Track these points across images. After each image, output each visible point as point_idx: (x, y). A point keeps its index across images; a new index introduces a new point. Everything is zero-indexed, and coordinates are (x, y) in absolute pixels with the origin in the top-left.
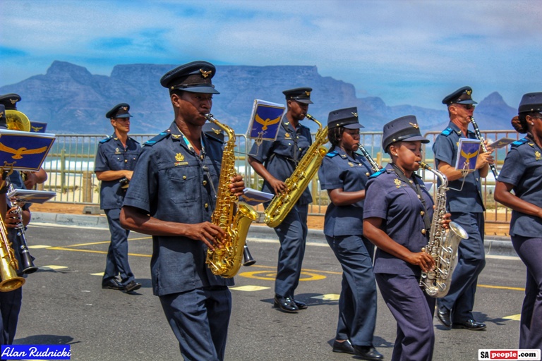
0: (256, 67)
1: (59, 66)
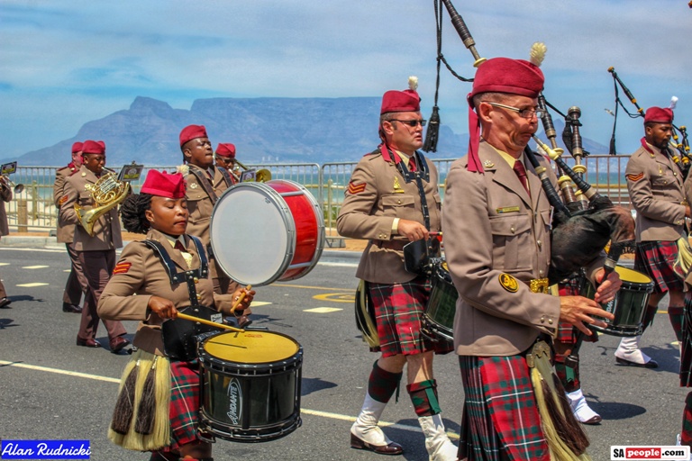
0: (329, 99)
1: (141, 101)
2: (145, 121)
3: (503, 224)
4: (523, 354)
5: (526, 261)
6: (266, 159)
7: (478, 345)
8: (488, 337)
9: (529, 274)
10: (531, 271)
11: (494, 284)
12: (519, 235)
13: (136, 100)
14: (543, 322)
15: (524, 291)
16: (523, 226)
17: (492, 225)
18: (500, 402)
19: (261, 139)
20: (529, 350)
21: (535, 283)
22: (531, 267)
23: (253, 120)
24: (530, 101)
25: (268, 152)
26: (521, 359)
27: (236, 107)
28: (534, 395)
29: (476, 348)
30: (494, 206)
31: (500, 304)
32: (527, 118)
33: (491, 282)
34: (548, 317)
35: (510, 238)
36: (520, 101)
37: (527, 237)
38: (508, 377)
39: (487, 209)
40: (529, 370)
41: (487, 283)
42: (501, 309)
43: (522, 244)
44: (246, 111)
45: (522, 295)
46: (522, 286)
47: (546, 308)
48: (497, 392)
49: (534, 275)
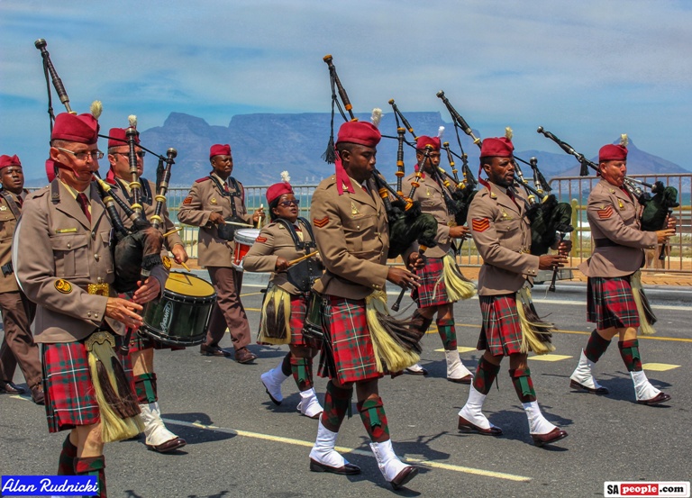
1: (176, 118)
2: (180, 138)
3: (60, 241)
4: (82, 341)
5: (84, 270)
6: (310, 179)
7: (45, 335)
8: (51, 329)
9: (87, 280)
10: (89, 278)
11: (50, 287)
12: (76, 250)
13: (169, 117)
14: (90, 316)
15: (76, 293)
16: (79, 243)
17: (52, 243)
18: (59, 378)
19: (305, 158)
20: (86, 339)
21: (93, 288)
22: (88, 275)
23: (295, 137)
24: (86, 147)
25: (312, 172)
26: (80, 345)
27: (278, 124)
28: (89, 373)
29: (44, 337)
30: (54, 228)
31: (55, 302)
32: (84, 159)
33: (47, 286)
34: (94, 313)
35: (67, 252)
36: (77, 146)
37: (83, 252)
38: (67, 358)
39: (48, 230)
40: (86, 354)
41: (44, 286)
42: (57, 306)
43: (79, 257)
44: (288, 127)
45: (74, 296)
46: (76, 289)
47: (93, 305)
48: (57, 369)
49: (92, 280)
